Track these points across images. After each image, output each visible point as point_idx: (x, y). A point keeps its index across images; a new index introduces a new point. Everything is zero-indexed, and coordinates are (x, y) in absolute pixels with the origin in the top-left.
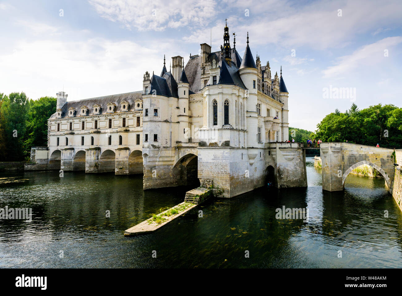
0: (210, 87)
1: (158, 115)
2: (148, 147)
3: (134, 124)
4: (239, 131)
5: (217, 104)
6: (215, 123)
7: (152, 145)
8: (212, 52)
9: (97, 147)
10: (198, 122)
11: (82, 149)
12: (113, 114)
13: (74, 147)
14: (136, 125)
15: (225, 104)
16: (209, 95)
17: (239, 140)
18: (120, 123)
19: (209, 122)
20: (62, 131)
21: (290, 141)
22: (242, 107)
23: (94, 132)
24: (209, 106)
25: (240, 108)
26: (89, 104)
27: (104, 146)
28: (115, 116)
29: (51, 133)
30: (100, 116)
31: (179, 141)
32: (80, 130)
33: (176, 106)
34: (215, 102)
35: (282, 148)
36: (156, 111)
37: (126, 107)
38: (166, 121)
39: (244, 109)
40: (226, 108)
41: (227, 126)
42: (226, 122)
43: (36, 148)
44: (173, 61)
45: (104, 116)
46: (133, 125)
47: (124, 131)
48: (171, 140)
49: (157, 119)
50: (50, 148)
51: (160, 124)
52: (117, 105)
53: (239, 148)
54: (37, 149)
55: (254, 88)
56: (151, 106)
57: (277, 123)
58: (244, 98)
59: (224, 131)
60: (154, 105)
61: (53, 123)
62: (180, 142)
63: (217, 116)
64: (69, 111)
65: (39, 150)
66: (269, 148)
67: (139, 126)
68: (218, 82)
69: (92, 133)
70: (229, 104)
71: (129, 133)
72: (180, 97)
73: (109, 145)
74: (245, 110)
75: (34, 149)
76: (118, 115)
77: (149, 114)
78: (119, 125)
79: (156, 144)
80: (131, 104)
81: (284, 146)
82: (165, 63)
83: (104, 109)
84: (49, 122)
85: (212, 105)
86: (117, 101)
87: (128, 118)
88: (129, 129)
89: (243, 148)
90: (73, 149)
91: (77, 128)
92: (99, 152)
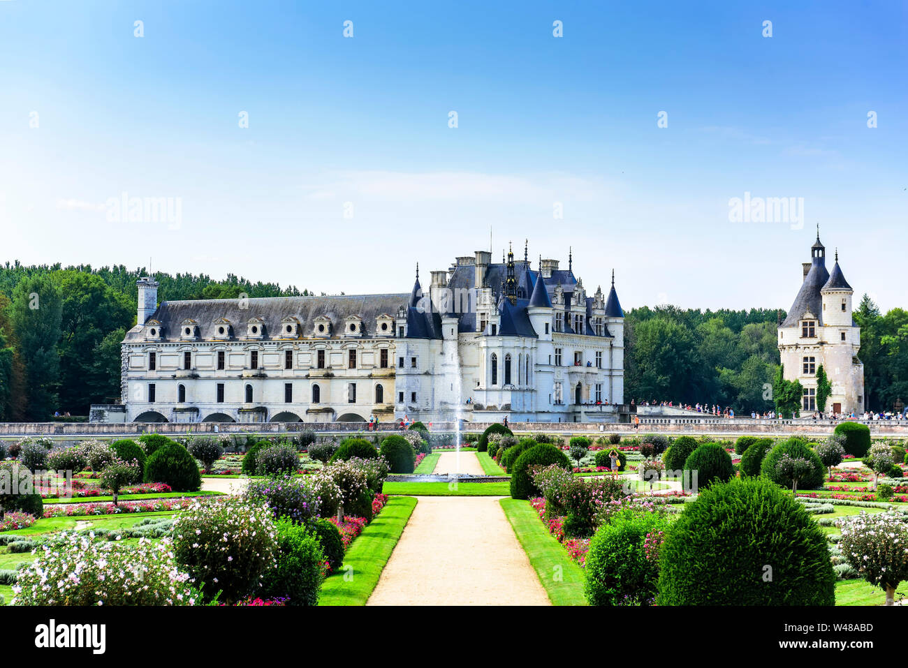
0: (489, 338)
1: (417, 366)
2: (404, 410)
3: (343, 362)
4: (524, 391)
5: (496, 358)
6: (494, 382)
7: (410, 407)
8: (492, 263)
9: (259, 406)
10: (471, 374)
11: (219, 409)
12: (298, 341)
13: (198, 406)
14: (348, 365)
15: (506, 358)
16: (488, 347)
17: (524, 402)
18: (311, 360)
19: (487, 381)
20: (163, 369)
21: (598, 403)
22: (529, 360)
23: (253, 376)
24: (487, 361)
25: (526, 364)
26: (229, 313)
27: (276, 404)
28: (301, 346)
29: (130, 375)
30: (266, 344)
31: (445, 401)
32: (213, 368)
33: (440, 351)
34: (494, 356)
35: (588, 412)
36: (414, 360)
37: (326, 330)
38: (427, 374)
39: (532, 362)
40: (508, 364)
41: (508, 387)
42: (508, 380)
43: (106, 406)
44: (433, 276)
45: (274, 343)
46: (341, 365)
47: (324, 376)
48: (433, 399)
49: (415, 371)
50: (129, 407)
51: (418, 377)
52: (302, 321)
53: (522, 413)
54: (109, 411)
55: (547, 333)
56: (407, 354)
57: (592, 374)
58: (532, 348)
59: (504, 393)
60: (412, 352)
61: (138, 351)
62: (445, 403)
63: (496, 374)
64: (184, 328)
65: (112, 411)
66: (574, 412)
67: (354, 367)
68: (497, 333)
69: (248, 378)
70: (512, 359)
71: (332, 380)
72: (445, 338)
73: (288, 403)
74: (534, 363)
75: (98, 409)
76: (307, 343)
77: (405, 365)
78: (310, 364)
79: (414, 406)
80: (334, 322)
81: (591, 409)
82: (417, 277)
83: (272, 328)
84: (124, 349)
85: (490, 359)
86: (299, 312)
87: (329, 352)
88: (332, 372)
89: (529, 412)
90: (196, 410)
91: (207, 365)
92: (264, 418)
